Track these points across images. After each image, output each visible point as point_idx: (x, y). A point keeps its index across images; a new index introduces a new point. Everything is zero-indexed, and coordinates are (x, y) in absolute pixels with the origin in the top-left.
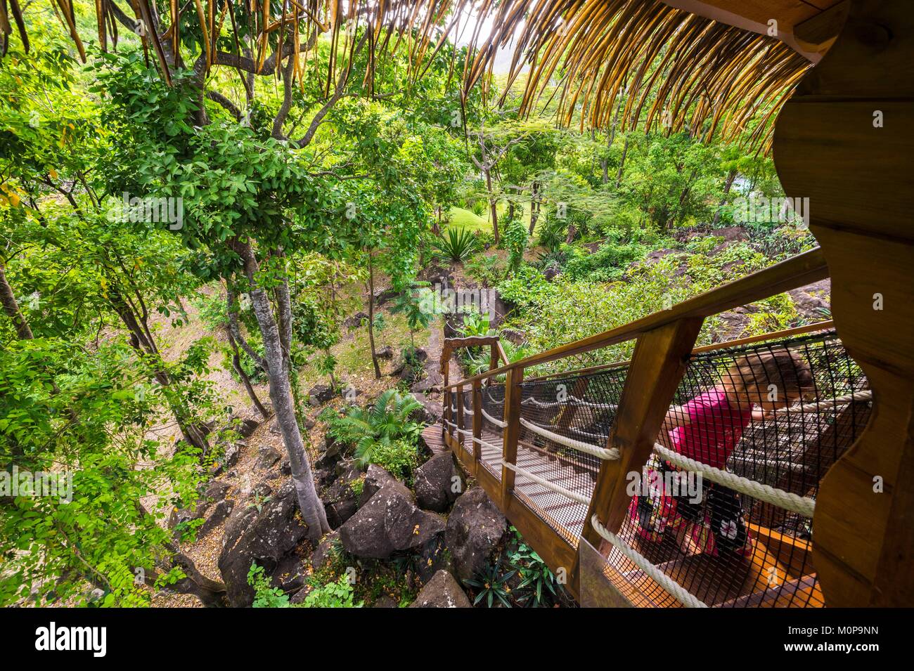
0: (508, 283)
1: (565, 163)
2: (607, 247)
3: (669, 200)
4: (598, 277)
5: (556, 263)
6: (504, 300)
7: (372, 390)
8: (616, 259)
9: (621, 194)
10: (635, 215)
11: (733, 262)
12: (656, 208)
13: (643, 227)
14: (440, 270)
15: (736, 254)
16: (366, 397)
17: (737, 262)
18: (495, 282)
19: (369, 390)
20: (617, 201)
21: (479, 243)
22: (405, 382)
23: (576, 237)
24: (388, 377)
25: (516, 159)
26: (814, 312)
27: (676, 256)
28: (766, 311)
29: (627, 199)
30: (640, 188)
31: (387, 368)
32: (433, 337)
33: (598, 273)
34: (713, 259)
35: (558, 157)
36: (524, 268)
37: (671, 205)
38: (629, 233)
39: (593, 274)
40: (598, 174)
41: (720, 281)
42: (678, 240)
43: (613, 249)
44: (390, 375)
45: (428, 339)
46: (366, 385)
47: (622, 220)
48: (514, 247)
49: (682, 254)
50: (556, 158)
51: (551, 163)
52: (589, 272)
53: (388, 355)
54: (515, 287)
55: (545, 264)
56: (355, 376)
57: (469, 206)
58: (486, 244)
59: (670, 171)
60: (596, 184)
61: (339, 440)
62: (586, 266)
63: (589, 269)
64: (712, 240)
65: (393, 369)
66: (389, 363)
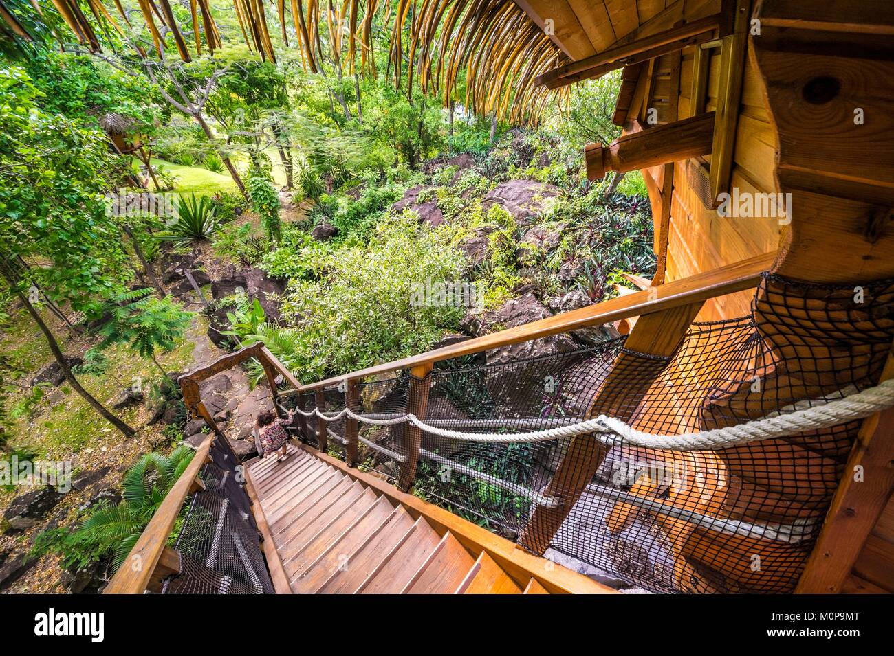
0: (272, 256)
1: (301, 99)
2: (367, 191)
3: (411, 134)
4: (369, 225)
5: (323, 217)
6: (273, 277)
7: (126, 457)
8: (380, 202)
9: (367, 132)
10: (385, 152)
11: (467, 189)
12: (402, 143)
13: (395, 165)
14: (177, 258)
15: (469, 182)
16: (120, 471)
17: (470, 189)
18: (257, 256)
19: (121, 460)
20: (365, 139)
21: (226, 211)
22: (174, 425)
23: (336, 185)
24: (147, 428)
25: (234, 96)
26: (526, 221)
27: (426, 192)
28: (497, 229)
29: (373, 135)
30: (381, 124)
31: (141, 417)
32: (199, 348)
33: (368, 221)
34: (453, 189)
35: (291, 92)
36: (286, 232)
37: (413, 139)
38: (383, 174)
39: (363, 223)
40: (340, 109)
41: (462, 209)
42: (426, 173)
43: (374, 192)
44: (150, 424)
45: (192, 354)
46: (115, 454)
47: (374, 160)
48: (264, 210)
49: (430, 189)
50: (289, 93)
51: (282, 100)
52: (360, 220)
53: (135, 400)
54: (282, 259)
55: (312, 221)
56: (90, 450)
57: (199, 161)
58: (236, 209)
59: (403, 104)
60: (341, 121)
61: (85, 562)
62: (355, 214)
63: (359, 217)
64: (450, 169)
65: (151, 415)
66: (142, 409)
